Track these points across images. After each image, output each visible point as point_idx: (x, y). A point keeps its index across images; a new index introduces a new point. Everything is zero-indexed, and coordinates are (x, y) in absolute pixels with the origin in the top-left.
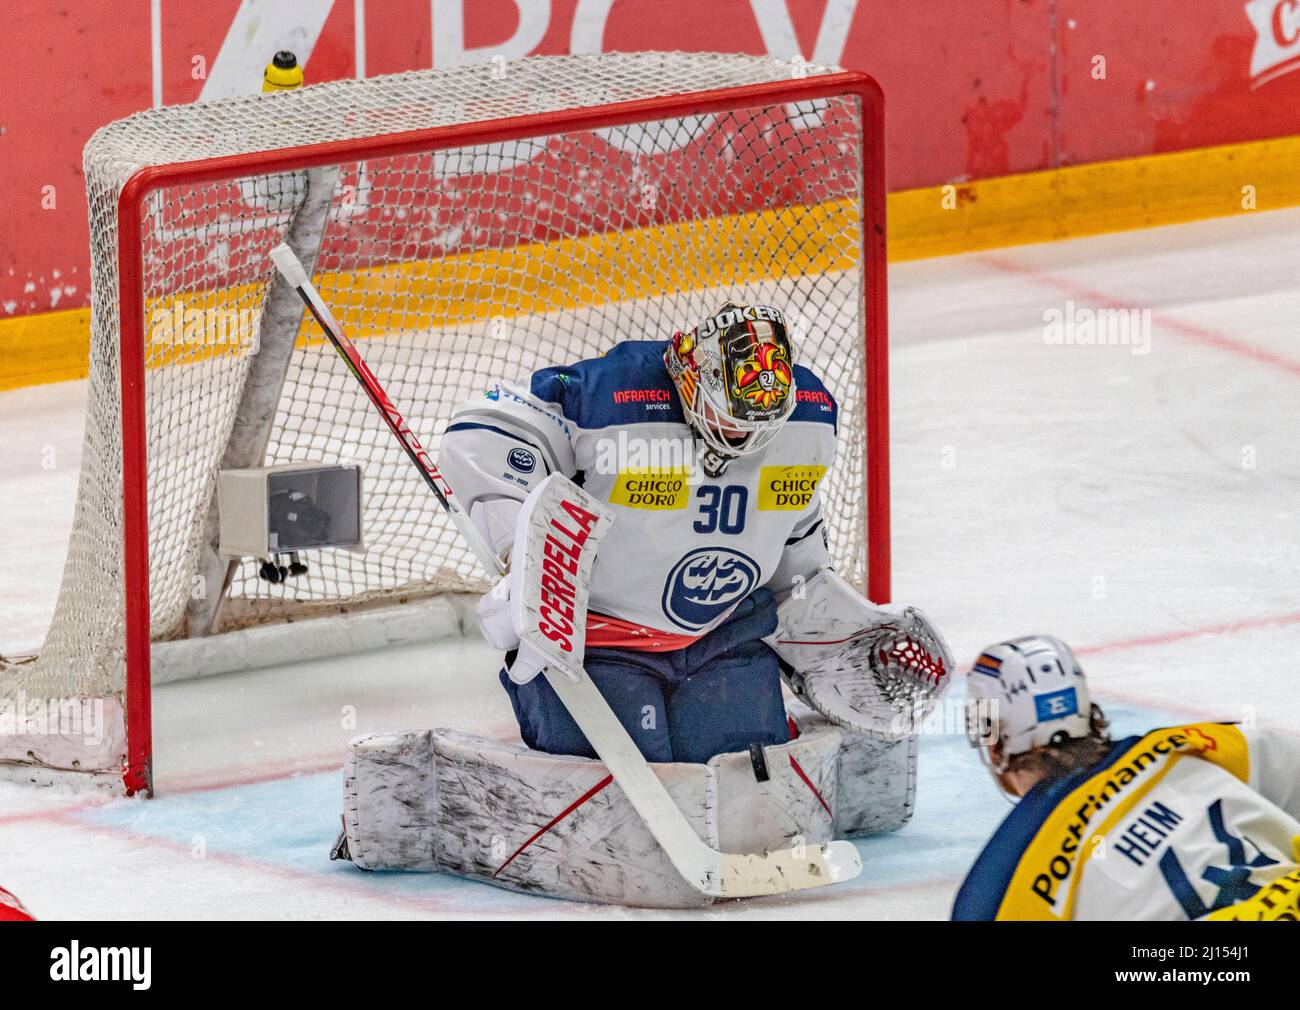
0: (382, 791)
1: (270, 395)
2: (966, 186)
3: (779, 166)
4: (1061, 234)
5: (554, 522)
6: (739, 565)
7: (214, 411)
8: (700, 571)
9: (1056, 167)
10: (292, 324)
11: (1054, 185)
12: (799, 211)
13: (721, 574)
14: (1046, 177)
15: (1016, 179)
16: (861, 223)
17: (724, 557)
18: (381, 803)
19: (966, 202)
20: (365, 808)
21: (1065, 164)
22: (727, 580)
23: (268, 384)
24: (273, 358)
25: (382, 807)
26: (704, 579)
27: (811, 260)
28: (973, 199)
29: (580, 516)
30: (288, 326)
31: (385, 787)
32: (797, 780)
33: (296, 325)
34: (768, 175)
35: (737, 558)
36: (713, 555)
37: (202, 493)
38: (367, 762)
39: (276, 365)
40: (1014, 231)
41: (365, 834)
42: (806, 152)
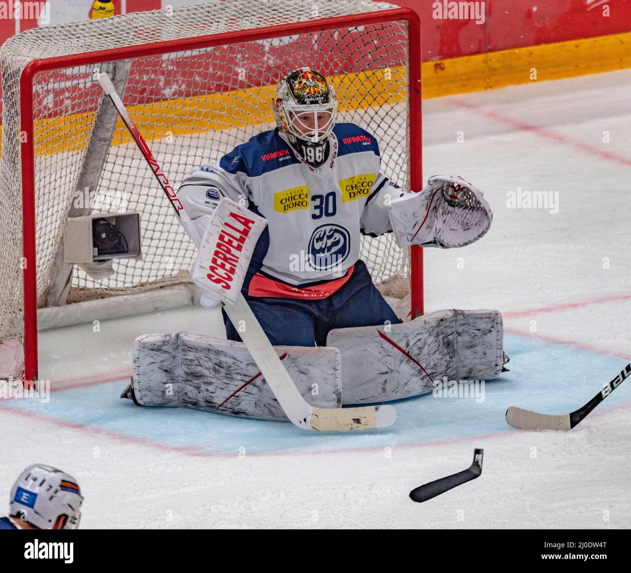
0: (152, 365)
1: (93, 179)
5: (226, 224)
6: (336, 231)
8: (320, 239)
10: (105, 141)
13: (329, 237)
17: (328, 228)
18: (152, 371)
20: (144, 374)
22: (332, 240)
23: (92, 173)
24: (95, 159)
25: (152, 373)
26: (322, 242)
29: (243, 221)
30: (103, 143)
31: (154, 363)
32: (387, 345)
33: (107, 142)
35: (334, 228)
36: (323, 229)
37: (57, 230)
38: (146, 350)
39: (97, 163)
41: (144, 387)
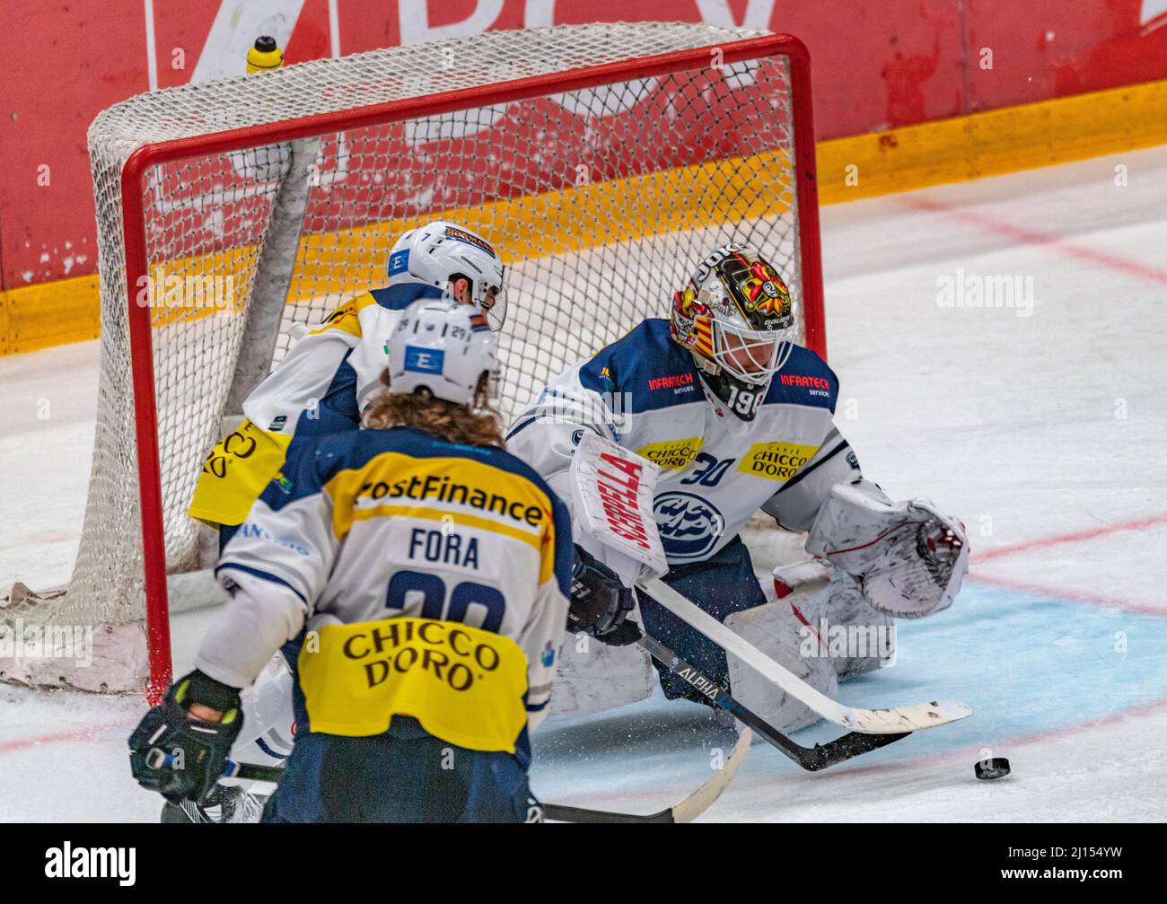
1: (265, 346)
2: (888, 133)
3: (717, 122)
4: (975, 173)
6: (706, 513)
7: (216, 364)
9: (968, 113)
10: (283, 281)
11: (967, 129)
12: (737, 161)
13: (688, 517)
14: (959, 123)
15: (932, 125)
16: (793, 171)
17: (694, 503)
19: (887, 148)
21: (977, 111)
22: (692, 524)
23: (264, 336)
24: (268, 313)
27: (750, 205)
28: (894, 145)
30: (280, 284)
33: (287, 282)
34: (708, 130)
37: (207, 438)
39: (270, 320)
40: (933, 173)
42: (742, 108)
